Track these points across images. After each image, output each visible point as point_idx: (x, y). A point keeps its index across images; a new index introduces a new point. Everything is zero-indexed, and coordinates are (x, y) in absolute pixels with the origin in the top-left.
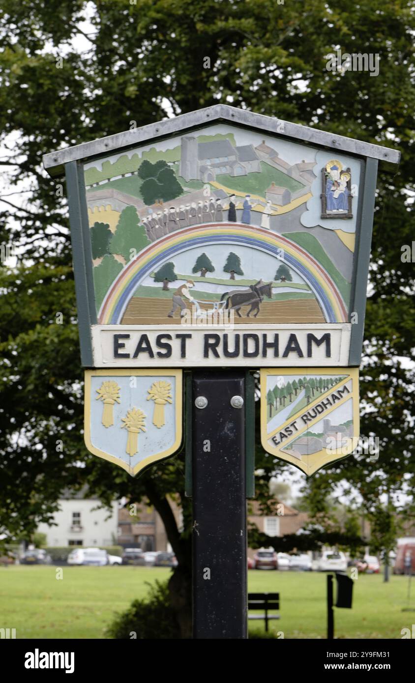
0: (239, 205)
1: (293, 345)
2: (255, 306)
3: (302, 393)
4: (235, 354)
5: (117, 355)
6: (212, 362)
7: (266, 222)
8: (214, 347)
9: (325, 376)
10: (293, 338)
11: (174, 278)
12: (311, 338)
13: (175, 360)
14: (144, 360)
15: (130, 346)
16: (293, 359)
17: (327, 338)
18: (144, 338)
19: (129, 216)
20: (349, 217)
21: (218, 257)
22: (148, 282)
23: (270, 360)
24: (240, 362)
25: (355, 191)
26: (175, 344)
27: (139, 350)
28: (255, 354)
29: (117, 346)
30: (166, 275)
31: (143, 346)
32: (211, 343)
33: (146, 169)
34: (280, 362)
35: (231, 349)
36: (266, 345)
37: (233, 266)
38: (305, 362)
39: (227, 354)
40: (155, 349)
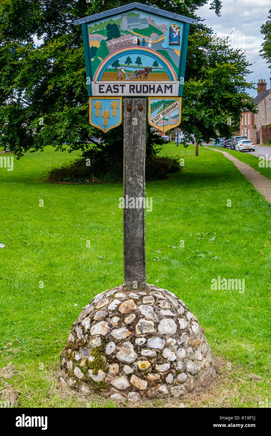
0: (141, 40)
1: (159, 89)
2: (146, 75)
3: (162, 105)
4: (140, 92)
5: (100, 92)
6: (132, 94)
7: (150, 46)
8: (133, 89)
9: (171, 99)
10: (160, 86)
11: (119, 65)
12: (166, 86)
13: (120, 94)
14: (109, 94)
15: (105, 89)
16: (160, 94)
17: (171, 86)
18: (109, 86)
19: (103, 43)
20: (178, 45)
21: (134, 58)
22: (110, 67)
23: (152, 94)
24: (142, 94)
25: (181, 35)
26: (120, 88)
27: (108, 90)
28: (147, 92)
29: (100, 89)
30: (116, 64)
31: (109, 89)
32: (132, 88)
33: (109, 27)
34: (155, 95)
35: (139, 90)
36: (150, 89)
37: (139, 61)
38: (164, 95)
39: (137, 92)
40: (113, 90)
